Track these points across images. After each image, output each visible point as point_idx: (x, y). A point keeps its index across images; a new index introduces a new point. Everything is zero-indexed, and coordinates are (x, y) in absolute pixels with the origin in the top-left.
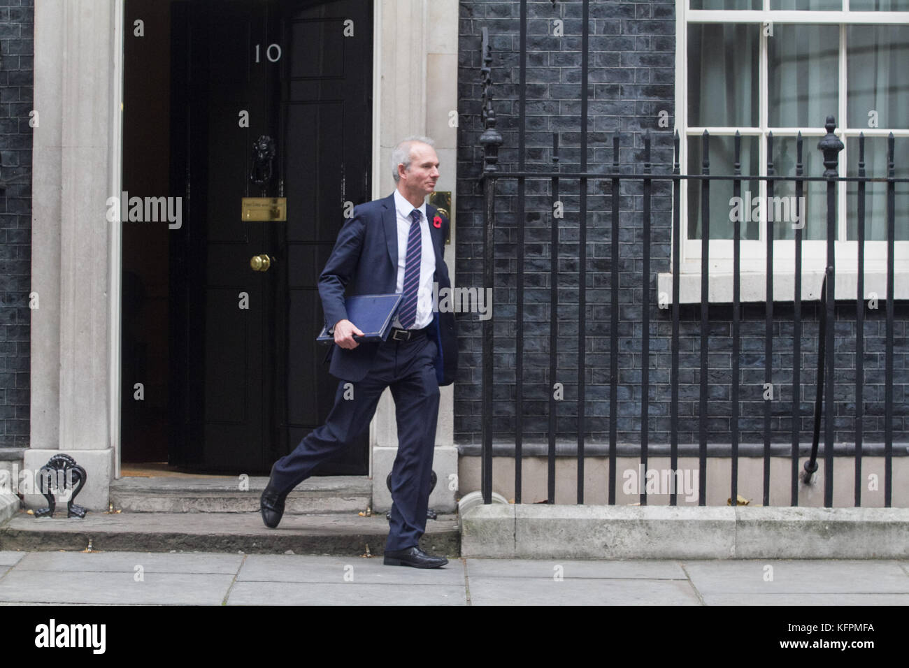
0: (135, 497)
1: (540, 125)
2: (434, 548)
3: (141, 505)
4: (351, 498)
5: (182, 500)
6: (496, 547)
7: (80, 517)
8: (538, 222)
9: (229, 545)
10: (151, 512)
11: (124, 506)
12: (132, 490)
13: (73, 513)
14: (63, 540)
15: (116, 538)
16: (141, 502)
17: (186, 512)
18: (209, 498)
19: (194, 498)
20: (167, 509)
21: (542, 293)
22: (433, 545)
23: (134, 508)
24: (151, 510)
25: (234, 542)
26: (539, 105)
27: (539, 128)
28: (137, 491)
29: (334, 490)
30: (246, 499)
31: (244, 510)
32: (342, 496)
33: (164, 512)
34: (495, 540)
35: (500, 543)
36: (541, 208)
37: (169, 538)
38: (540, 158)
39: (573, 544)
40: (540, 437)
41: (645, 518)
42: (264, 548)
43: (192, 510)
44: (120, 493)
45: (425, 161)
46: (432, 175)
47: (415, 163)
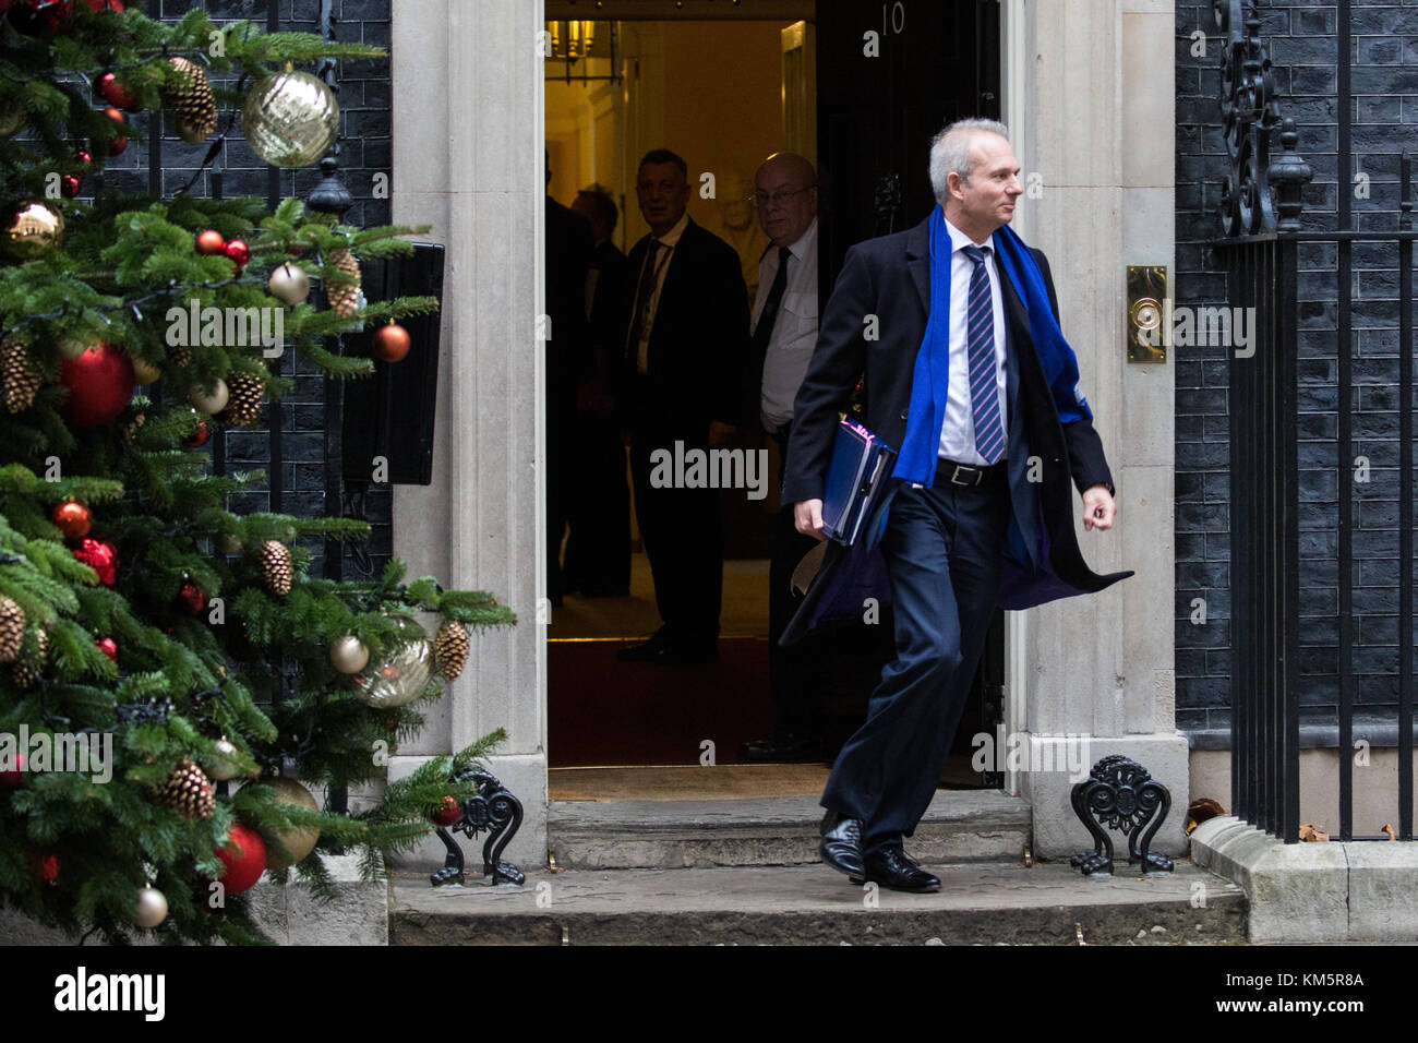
0: (595, 842)
1: (1322, 142)
2: (1199, 927)
3: (607, 854)
4: (993, 833)
5: (682, 844)
6: (1315, 923)
7: (517, 882)
8: (1320, 319)
9: (823, 931)
10: (625, 868)
11: (575, 859)
12: (588, 829)
13: (504, 876)
14: (514, 930)
15: (612, 924)
16: (607, 849)
17: (691, 867)
18: (733, 840)
19: (704, 841)
20: (654, 862)
21: (1328, 450)
22: (1199, 922)
23: (593, 860)
24: (626, 864)
25: (832, 925)
26: (1320, 105)
27: (1321, 145)
28: (597, 829)
29: (962, 820)
30: (801, 839)
31: (798, 860)
32: (976, 830)
33: (649, 868)
34: (1312, 910)
35: (1321, 916)
36: (1326, 295)
37: (712, 921)
38: (1323, 202)
40: (1330, 714)
42: (887, 934)
43: (699, 862)
44: (566, 835)
45: (996, 167)
46: (1010, 190)
47: (980, 170)
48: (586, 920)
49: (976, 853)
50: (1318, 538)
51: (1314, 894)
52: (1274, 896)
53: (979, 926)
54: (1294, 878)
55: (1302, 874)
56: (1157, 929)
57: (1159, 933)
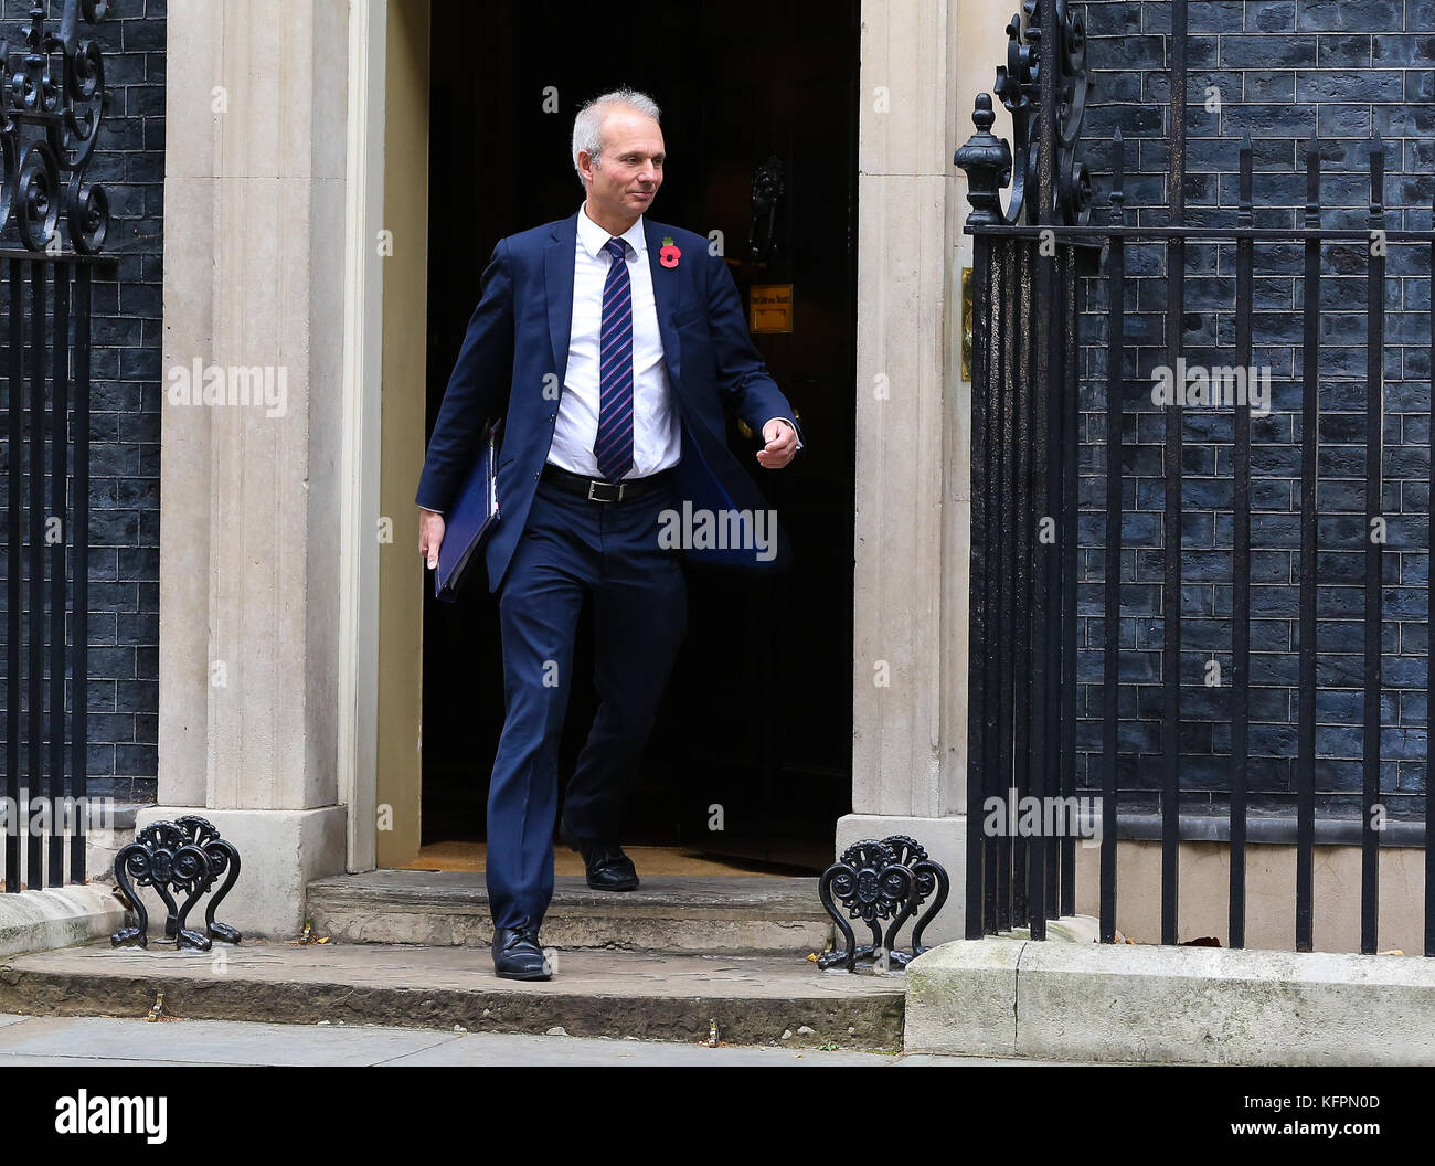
0: (358, 912)
1: (1201, 124)
2: (851, 1030)
3: (369, 926)
4: (794, 923)
5: (451, 919)
6: (977, 1032)
7: (200, 948)
8: (1197, 334)
9: (436, 1012)
10: (389, 944)
11: (336, 931)
12: (351, 896)
13: (187, 940)
15: (210, 992)
16: (370, 921)
17: (460, 945)
19: (474, 915)
20: (420, 938)
21: (1205, 488)
22: (851, 1025)
23: (355, 933)
24: (390, 940)
25: (445, 1006)
27: (1202, 129)
28: (361, 897)
29: (760, 906)
30: (579, 919)
31: (576, 943)
32: (775, 919)
33: (415, 944)
34: (974, 1018)
35: (984, 1024)
36: (1204, 305)
37: (318, 995)
38: (1202, 195)
39: (1139, 1029)
40: (1202, 802)
41: (1293, 978)
42: (506, 1019)
43: (470, 941)
44: (326, 901)
45: (627, 150)
46: (642, 177)
47: (608, 152)
48: (185, 986)
49: (775, 946)
50: (1191, 593)
51: (977, 997)
52: (930, 998)
53: (607, 1016)
54: (953, 980)
55: (961, 975)
56: (804, 1029)
57: (805, 1034)
